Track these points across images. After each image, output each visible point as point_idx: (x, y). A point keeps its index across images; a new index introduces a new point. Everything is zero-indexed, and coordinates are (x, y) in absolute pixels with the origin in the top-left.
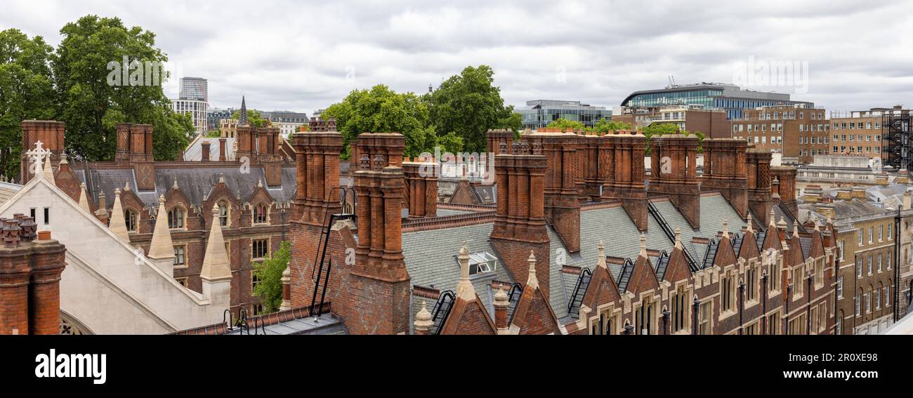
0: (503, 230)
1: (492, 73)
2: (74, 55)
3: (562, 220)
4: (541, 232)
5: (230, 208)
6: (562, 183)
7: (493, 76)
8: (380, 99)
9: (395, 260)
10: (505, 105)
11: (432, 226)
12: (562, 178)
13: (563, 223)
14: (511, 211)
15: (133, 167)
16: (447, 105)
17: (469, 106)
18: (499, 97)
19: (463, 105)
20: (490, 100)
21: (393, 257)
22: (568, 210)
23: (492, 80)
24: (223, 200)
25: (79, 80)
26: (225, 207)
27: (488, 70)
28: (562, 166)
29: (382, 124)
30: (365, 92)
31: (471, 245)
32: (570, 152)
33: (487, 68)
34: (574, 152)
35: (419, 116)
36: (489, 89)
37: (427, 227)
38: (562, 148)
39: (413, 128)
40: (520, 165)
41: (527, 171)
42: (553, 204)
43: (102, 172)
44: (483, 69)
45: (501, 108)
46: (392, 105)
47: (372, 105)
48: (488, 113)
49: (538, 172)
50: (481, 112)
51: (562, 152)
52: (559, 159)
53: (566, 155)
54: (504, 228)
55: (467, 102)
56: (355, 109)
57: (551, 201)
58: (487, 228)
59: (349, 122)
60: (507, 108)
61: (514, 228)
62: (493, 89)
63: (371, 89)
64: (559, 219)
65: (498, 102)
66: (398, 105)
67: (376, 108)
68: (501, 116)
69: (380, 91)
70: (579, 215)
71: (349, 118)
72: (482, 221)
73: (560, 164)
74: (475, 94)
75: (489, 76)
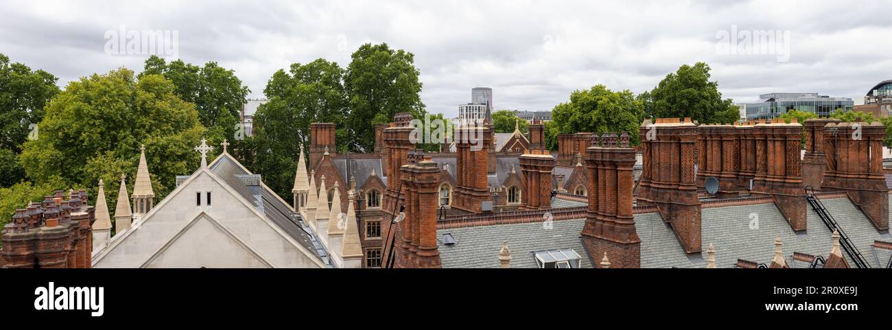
0: (593, 227)
1: (708, 69)
2: (356, 73)
3: (679, 217)
4: (628, 232)
5: (451, 190)
6: (680, 178)
7: (709, 72)
8: (597, 97)
9: (427, 257)
10: (723, 99)
11: (512, 220)
12: (680, 172)
13: (681, 220)
14: (601, 208)
15: (379, 157)
16: (664, 101)
17: (685, 102)
18: (716, 91)
19: (678, 100)
20: (706, 94)
21: (424, 254)
22: (685, 207)
23: (709, 75)
24: (446, 184)
25: (358, 92)
26: (448, 189)
27: (705, 67)
28: (680, 159)
29: (599, 120)
30: (585, 92)
31: (557, 240)
32: (688, 143)
33: (703, 65)
34: (693, 143)
35: (633, 111)
36: (705, 85)
37: (506, 221)
38: (680, 140)
39: (628, 122)
40: (607, 158)
41: (614, 165)
42: (670, 199)
43: (358, 161)
44: (700, 66)
45: (719, 102)
46: (608, 102)
47: (591, 103)
48: (704, 107)
49: (624, 166)
50: (696, 105)
51: (679, 145)
52: (677, 151)
53: (684, 147)
54: (594, 224)
55: (683, 97)
56: (575, 107)
57: (667, 196)
58: (579, 223)
59: (571, 119)
60: (725, 101)
61: (602, 225)
62: (710, 84)
63: (590, 90)
64: (676, 216)
65: (715, 96)
66: (614, 102)
67: (594, 105)
68: (718, 109)
69: (598, 90)
70: (700, 213)
71: (571, 114)
72: (576, 216)
73: (678, 157)
74: (690, 90)
75: (706, 72)
